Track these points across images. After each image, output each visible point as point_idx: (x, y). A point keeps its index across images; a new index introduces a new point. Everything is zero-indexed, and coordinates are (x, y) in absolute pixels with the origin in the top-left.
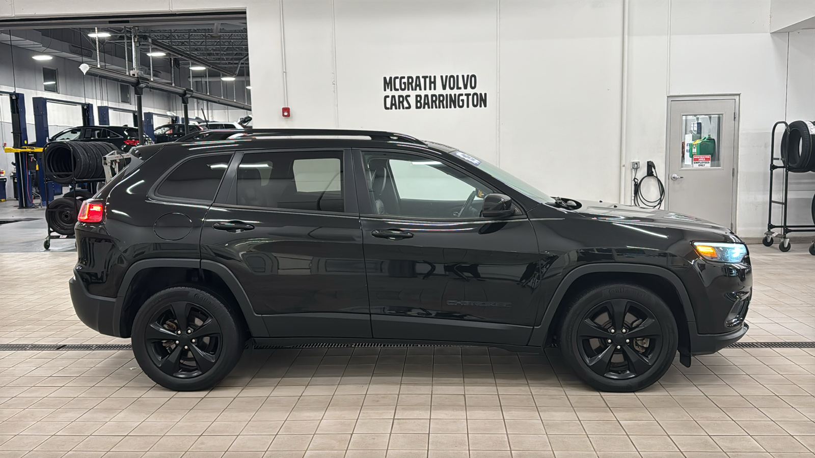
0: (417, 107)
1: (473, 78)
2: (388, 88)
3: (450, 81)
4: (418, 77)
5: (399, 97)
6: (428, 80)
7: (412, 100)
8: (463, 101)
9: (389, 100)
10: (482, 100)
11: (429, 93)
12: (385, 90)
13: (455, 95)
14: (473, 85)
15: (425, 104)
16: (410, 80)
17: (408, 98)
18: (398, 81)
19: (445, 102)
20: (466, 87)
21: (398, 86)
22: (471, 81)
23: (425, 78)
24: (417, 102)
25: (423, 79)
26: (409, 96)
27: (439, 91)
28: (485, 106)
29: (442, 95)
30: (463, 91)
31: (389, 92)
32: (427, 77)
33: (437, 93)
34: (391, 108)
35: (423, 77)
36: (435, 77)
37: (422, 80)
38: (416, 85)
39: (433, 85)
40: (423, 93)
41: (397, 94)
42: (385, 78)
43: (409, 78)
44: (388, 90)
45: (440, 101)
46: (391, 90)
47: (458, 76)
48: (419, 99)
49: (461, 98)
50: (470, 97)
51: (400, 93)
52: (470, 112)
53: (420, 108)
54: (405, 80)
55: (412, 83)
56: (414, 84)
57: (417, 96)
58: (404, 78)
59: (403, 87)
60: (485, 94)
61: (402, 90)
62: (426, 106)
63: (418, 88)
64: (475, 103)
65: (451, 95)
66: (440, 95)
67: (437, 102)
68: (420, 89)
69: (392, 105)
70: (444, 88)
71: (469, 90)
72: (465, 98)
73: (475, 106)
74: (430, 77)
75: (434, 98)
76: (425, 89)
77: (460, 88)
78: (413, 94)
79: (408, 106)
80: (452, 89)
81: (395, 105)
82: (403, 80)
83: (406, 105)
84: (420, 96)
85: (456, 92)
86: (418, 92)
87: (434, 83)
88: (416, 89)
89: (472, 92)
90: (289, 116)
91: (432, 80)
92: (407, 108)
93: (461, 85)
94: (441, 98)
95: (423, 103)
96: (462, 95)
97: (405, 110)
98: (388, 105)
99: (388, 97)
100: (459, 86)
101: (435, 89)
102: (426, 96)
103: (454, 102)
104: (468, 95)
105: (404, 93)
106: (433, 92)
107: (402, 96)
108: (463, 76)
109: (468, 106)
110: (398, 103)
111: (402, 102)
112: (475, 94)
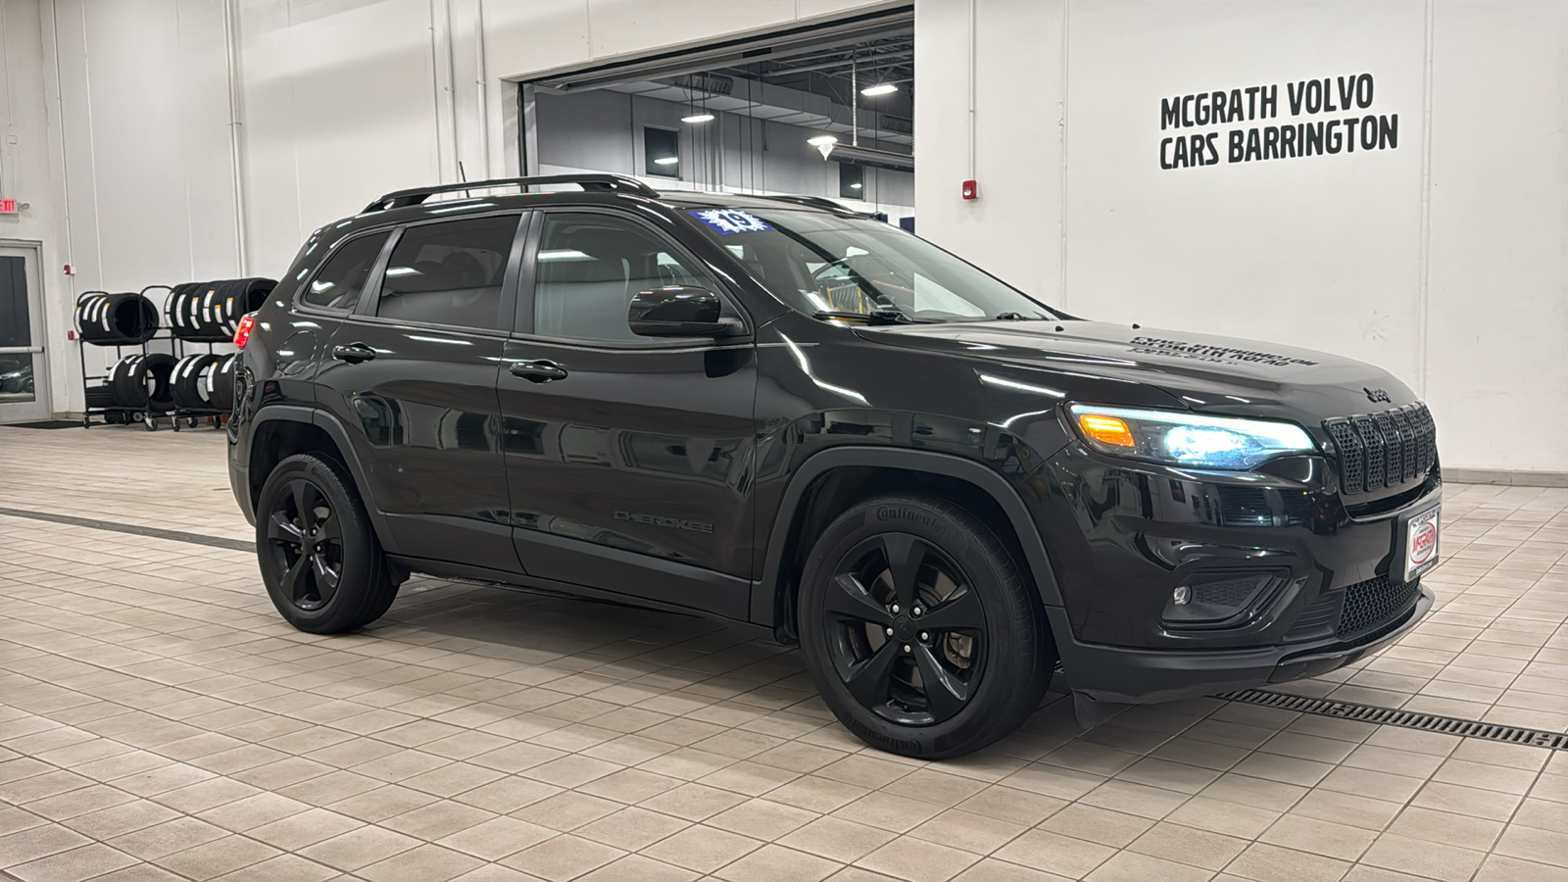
0: (1232, 159)
1: (1365, 83)
2: (1170, 123)
3: (1310, 94)
4: (1236, 93)
5: (1194, 138)
6: (1258, 96)
7: (1222, 145)
8: (1339, 136)
9: (1171, 149)
10: (1386, 132)
11: (1261, 124)
12: (1164, 127)
13: (1321, 125)
14: (1364, 99)
15: (1250, 149)
16: (1219, 101)
17: (1213, 140)
18: (1191, 105)
19: (1296, 143)
20: (1346, 105)
21: (1191, 117)
22: (1359, 88)
23: (1252, 92)
24: (1232, 146)
25: (1248, 95)
26: (1215, 135)
27: (1284, 117)
28: (1394, 145)
29: (1291, 128)
30: (1340, 114)
31: (1172, 132)
32: (1257, 89)
33: (1278, 123)
34: (1176, 165)
35: (1247, 91)
36: (1274, 88)
37: (1245, 98)
38: (1232, 111)
39: (1269, 106)
40: (1245, 126)
41: (1188, 133)
42: (1165, 102)
43: (1215, 95)
44: (1170, 127)
45: (1284, 142)
46: (1177, 126)
47: (1327, 82)
48: (1236, 139)
49: (1335, 130)
50: (1358, 128)
51: (1197, 129)
52: (1356, 162)
53: (1239, 159)
54: (1207, 102)
55: (1224, 106)
56: (1226, 109)
57: (1232, 134)
58: (1205, 96)
59: (1203, 116)
60: (1395, 118)
61: (1201, 122)
62: (1253, 155)
63: (1235, 115)
64: (1369, 141)
65: (1310, 126)
66: (1285, 129)
67: (1280, 143)
68: (1241, 118)
69: (1177, 157)
70: (1295, 110)
71: (1356, 112)
72: (1343, 129)
73: (1366, 146)
74: (1264, 89)
75: (1272, 136)
76: (1252, 117)
77: (1334, 108)
78: (1223, 130)
79: (1211, 157)
80: (1312, 111)
81: (1184, 157)
82: (1204, 102)
83: (1207, 155)
84: (1240, 134)
85: (1324, 117)
86: (1235, 125)
87: (1273, 101)
88: (1230, 119)
89: (1361, 114)
90: (973, 197)
91: (1269, 95)
92: (1209, 162)
93: (1335, 99)
94: (1288, 134)
95: (1243, 149)
96: (1337, 123)
97: (1206, 166)
98: (1170, 159)
99: (1169, 140)
100: (1332, 104)
101: (1274, 114)
102: (1254, 132)
103: (1317, 140)
104: (1351, 123)
105: (1206, 130)
106: (1269, 122)
107: (1200, 137)
108: (1341, 80)
109: (1351, 148)
110: (1190, 153)
111: (1200, 150)
112: (1371, 118)
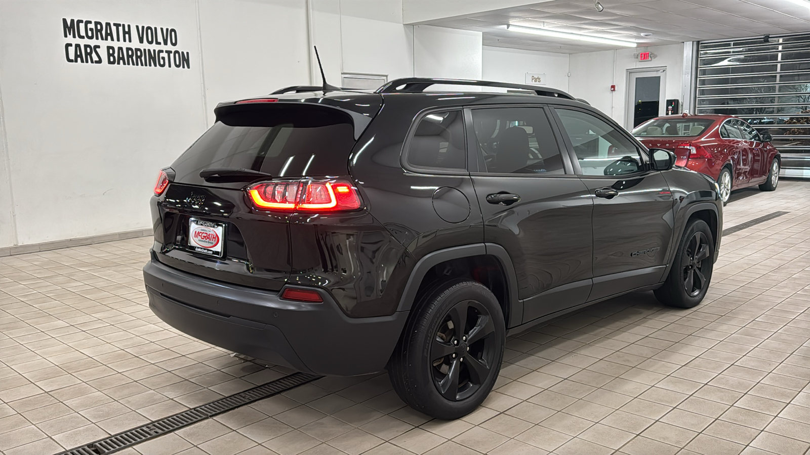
0: (110, 62)
1: (173, 33)
2: (70, 34)
3: (147, 33)
4: (108, 24)
5: (86, 46)
6: (121, 29)
7: (103, 52)
8: (163, 58)
9: (72, 50)
10: (184, 60)
11: (125, 45)
12: (66, 36)
13: (154, 51)
14: (174, 42)
15: (119, 59)
16: (99, 27)
17: (97, 49)
18: (82, 26)
19: (143, 58)
20: (166, 43)
21: (83, 33)
22: (170, 35)
23: (117, 25)
24: (109, 55)
25: (115, 27)
26: (99, 47)
27: (135, 44)
28: (188, 67)
29: (140, 50)
30: (162, 47)
31: (70, 39)
32: (120, 25)
33: (133, 46)
34: (76, 61)
35: (115, 24)
36: (129, 26)
37: (114, 29)
38: (107, 34)
39: (127, 36)
40: (116, 45)
41: (82, 42)
42: (65, 21)
43: (97, 23)
44: (70, 37)
45: (137, 57)
46: (74, 37)
47: (156, 29)
48: (111, 51)
49: (162, 55)
50: (172, 55)
51: (86, 41)
52: (173, 73)
53: (113, 63)
54: (92, 26)
55: (101, 30)
56: (104, 32)
57: (109, 48)
58: (90, 22)
59: (90, 34)
60: (188, 53)
61: (89, 38)
62: (121, 61)
63: (109, 37)
64: (178, 63)
65: (149, 50)
66: (137, 50)
67: (133, 57)
68: (112, 39)
69: (76, 56)
70: (141, 41)
71: (169, 47)
72: (165, 55)
73: (178, 66)
74: (124, 26)
75: (130, 53)
76: (118, 40)
77: (160, 43)
78: (103, 44)
79: (97, 59)
80: (151, 43)
81: (81, 56)
82: (89, 26)
83: (95, 58)
84: (113, 48)
85: (154, 47)
86: (109, 43)
87: (129, 33)
88: (106, 39)
89: (173, 49)
91: (127, 30)
92: (96, 62)
93: (160, 39)
94: (139, 53)
95: (115, 57)
96: (162, 51)
97: (94, 64)
98: (72, 57)
99: (71, 45)
100: (159, 41)
101: (130, 41)
102: (120, 49)
103: (153, 59)
104: (169, 52)
105: (93, 43)
106: (128, 44)
107: (89, 46)
108: (162, 30)
109: (170, 66)
110: (84, 55)
111: (90, 54)
112: (176, 52)
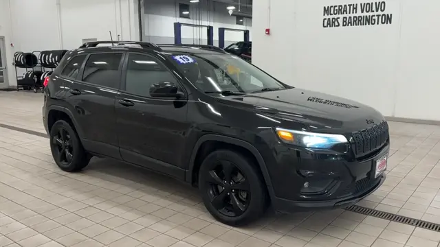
0: (343, 25)
1: (383, 4)
3: (366, 7)
4: (345, 6)
5: (333, 19)
6: (352, 7)
7: (341, 21)
8: (375, 20)
9: (326, 21)
10: (388, 19)
11: (352, 15)
12: (324, 15)
13: (370, 16)
14: (383, 9)
16: (340, 8)
17: (338, 20)
18: (332, 9)
19: (362, 21)
20: (377, 11)
21: (332, 12)
22: (381, 6)
23: (350, 5)
24: (344, 21)
26: (339, 18)
27: (359, 13)
28: (390, 23)
29: (361, 17)
30: (375, 13)
31: (327, 17)
32: (352, 5)
33: (357, 15)
34: (327, 27)
36: (356, 5)
37: (348, 7)
39: (355, 10)
40: (348, 16)
41: (331, 17)
42: (325, 7)
43: (339, 6)
44: (326, 15)
45: (359, 20)
46: (328, 15)
47: (372, 3)
49: (374, 18)
50: (380, 17)
51: (334, 16)
52: (380, 28)
53: (345, 25)
54: (337, 8)
55: (342, 9)
57: (344, 18)
58: (336, 6)
59: (335, 12)
60: (391, 15)
61: (335, 14)
62: (350, 24)
63: (345, 12)
64: (383, 21)
65: (366, 16)
66: (359, 17)
67: (357, 21)
68: (347, 13)
69: (328, 24)
70: (362, 12)
71: (380, 13)
72: (376, 18)
73: (382, 23)
74: (354, 5)
75: (355, 19)
76: (350, 13)
77: (373, 11)
78: (341, 16)
79: (338, 25)
80: (367, 12)
81: (330, 24)
82: (336, 8)
83: (336, 24)
84: (346, 18)
85: (371, 14)
86: (345, 15)
87: (356, 8)
88: (343, 13)
89: (381, 13)
90: (268, 34)
93: (374, 9)
95: (347, 22)
96: (374, 16)
97: (336, 27)
98: (325, 25)
99: (326, 19)
101: (356, 12)
102: (350, 18)
103: (368, 21)
104: (378, 16)
105: (336, 16)
106: (355, 15)
108: (376, 3)
109: (378, 24)
110: (331, 23)
111: (334, 23)
112: (384, 15)
